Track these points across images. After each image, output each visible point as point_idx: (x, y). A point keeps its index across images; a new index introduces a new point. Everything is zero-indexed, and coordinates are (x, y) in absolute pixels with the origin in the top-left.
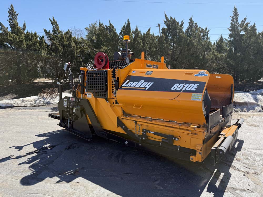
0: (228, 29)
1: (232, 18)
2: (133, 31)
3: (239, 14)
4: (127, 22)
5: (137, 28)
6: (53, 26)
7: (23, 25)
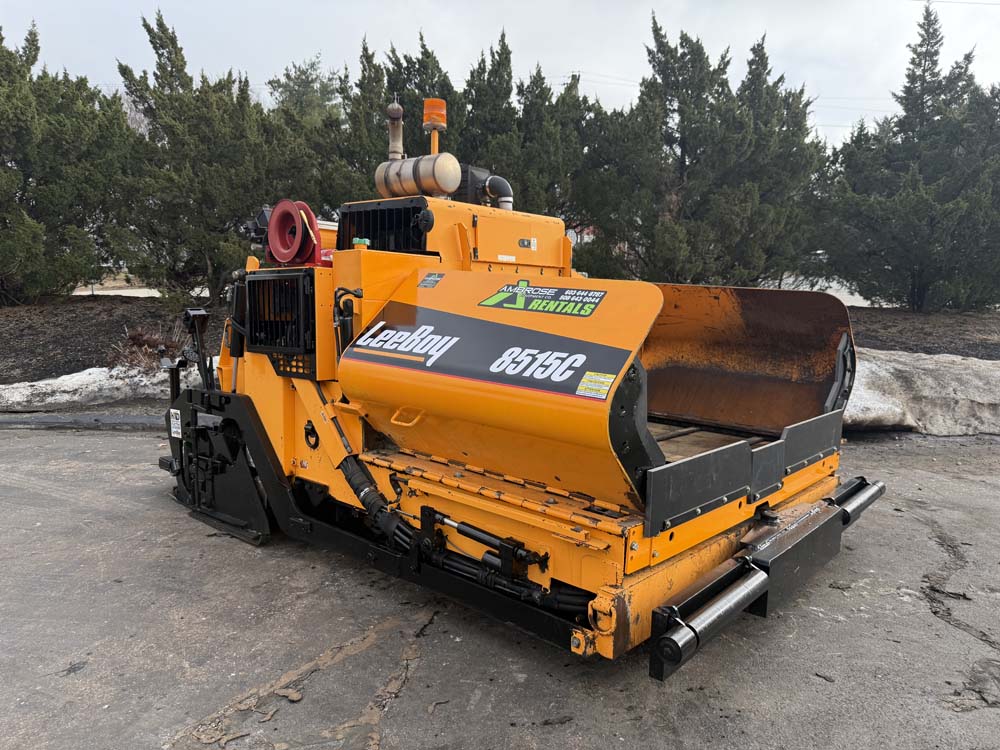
0: (894, 95)
1: (915, 51)
2: (522, 84)
3: (942, 39)
4: (497, 48)
5: (539, 72)
6: (160, 56)
7: (27, 40)
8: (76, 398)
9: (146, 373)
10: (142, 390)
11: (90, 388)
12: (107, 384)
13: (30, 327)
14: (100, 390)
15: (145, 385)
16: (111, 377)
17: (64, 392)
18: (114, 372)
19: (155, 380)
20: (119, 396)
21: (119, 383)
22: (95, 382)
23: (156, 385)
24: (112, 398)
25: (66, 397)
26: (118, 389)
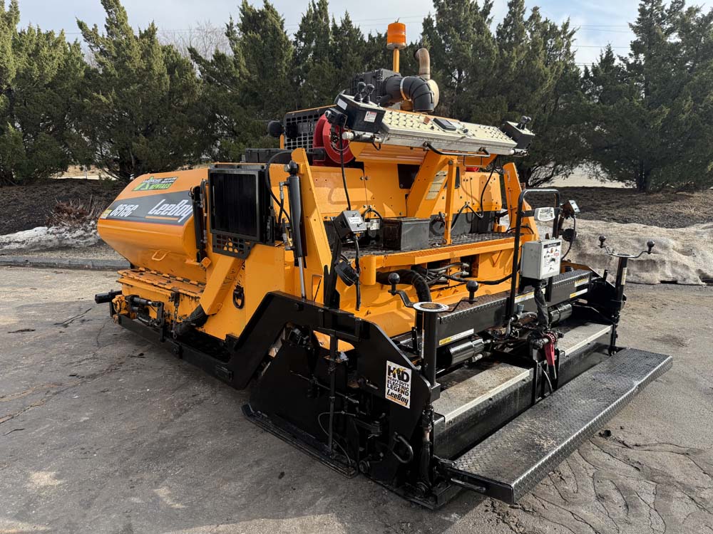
0: (631, 25)
2: (336, 27)
5: (347, 17)
8: (23, 246)
9: (70, 231)
10: (64, 242)
11: (33, 240)
12: (44, 238)
13: (15, 200)
14: (40, 241)
15: (68, 239)
16: (48, 233)
17: (16, 242)
18: (50, 230)
19: (75, 235)
20: (50, 245)
21: (52, 237)
22: (37, 236)
23: (75, 238)
24: (45, 246)
25: (17, 246)
26: (51, 241)
